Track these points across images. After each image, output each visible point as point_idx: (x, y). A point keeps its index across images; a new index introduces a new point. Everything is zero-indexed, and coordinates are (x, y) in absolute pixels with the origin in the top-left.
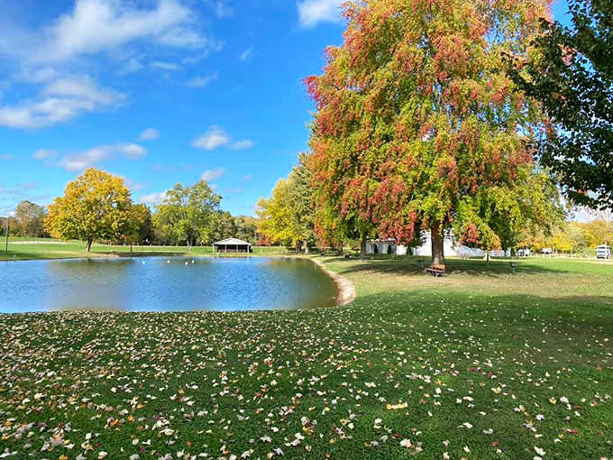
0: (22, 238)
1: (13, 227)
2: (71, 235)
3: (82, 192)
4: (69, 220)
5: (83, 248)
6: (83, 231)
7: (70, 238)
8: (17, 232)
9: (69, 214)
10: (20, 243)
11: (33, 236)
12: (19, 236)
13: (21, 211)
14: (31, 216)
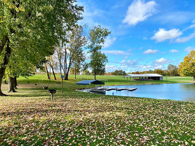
0: (170, 76)
1: (167, 73)
2: (187, 75)
3: (190, 59)
4: (186, 70)
5: (192, 79)
6: (191, 73)
7: (187, 76)
8: (169, 75)
9: (186, 68)
10: (170, 78)
11: (174, 76)
12: (169, 76)
13: (169, 68)
14: (172, 69)
